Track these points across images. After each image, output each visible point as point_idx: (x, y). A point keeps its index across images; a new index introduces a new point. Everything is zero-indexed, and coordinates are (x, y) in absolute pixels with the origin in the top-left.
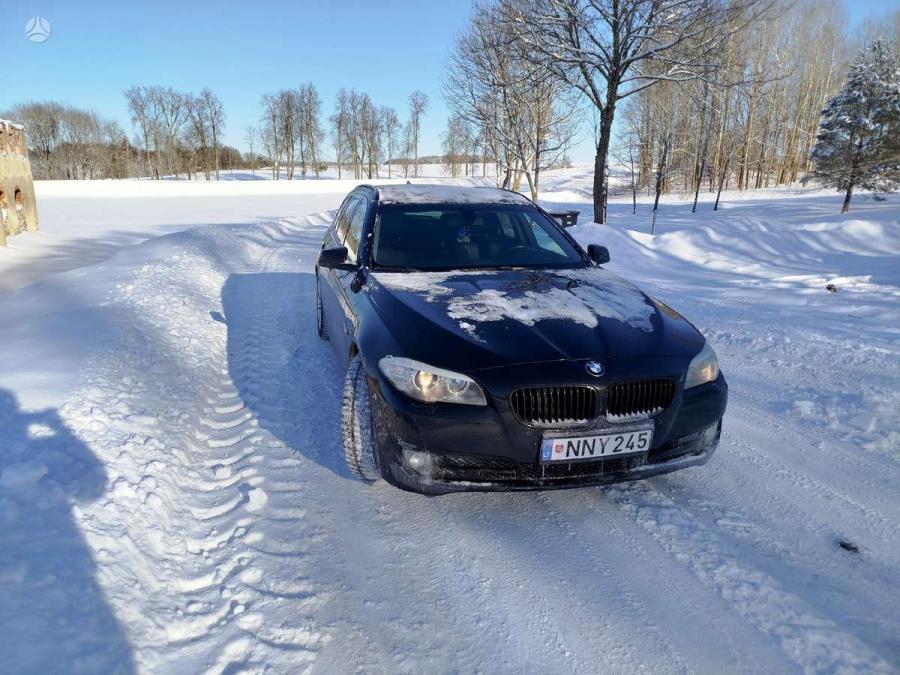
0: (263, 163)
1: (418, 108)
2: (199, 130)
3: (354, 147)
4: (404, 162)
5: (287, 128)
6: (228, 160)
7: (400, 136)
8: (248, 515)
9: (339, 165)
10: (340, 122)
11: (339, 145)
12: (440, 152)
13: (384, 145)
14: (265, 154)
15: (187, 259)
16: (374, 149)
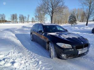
0: (10, 22)
1: (29, 16)
2: (2, 18)
3: (21, 20)
4: (27, 22)
5: (13, 18)
6: (6, 21)
7: (27, 19)
8: (40, 65)
9: (20, 22)
10: (20, 17)
11: (20, 20)
12: (31, 21)
13: (25, 20)
14: (10, 21)
15: (9, 33)
16: (24, 20)
